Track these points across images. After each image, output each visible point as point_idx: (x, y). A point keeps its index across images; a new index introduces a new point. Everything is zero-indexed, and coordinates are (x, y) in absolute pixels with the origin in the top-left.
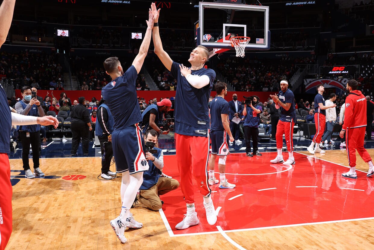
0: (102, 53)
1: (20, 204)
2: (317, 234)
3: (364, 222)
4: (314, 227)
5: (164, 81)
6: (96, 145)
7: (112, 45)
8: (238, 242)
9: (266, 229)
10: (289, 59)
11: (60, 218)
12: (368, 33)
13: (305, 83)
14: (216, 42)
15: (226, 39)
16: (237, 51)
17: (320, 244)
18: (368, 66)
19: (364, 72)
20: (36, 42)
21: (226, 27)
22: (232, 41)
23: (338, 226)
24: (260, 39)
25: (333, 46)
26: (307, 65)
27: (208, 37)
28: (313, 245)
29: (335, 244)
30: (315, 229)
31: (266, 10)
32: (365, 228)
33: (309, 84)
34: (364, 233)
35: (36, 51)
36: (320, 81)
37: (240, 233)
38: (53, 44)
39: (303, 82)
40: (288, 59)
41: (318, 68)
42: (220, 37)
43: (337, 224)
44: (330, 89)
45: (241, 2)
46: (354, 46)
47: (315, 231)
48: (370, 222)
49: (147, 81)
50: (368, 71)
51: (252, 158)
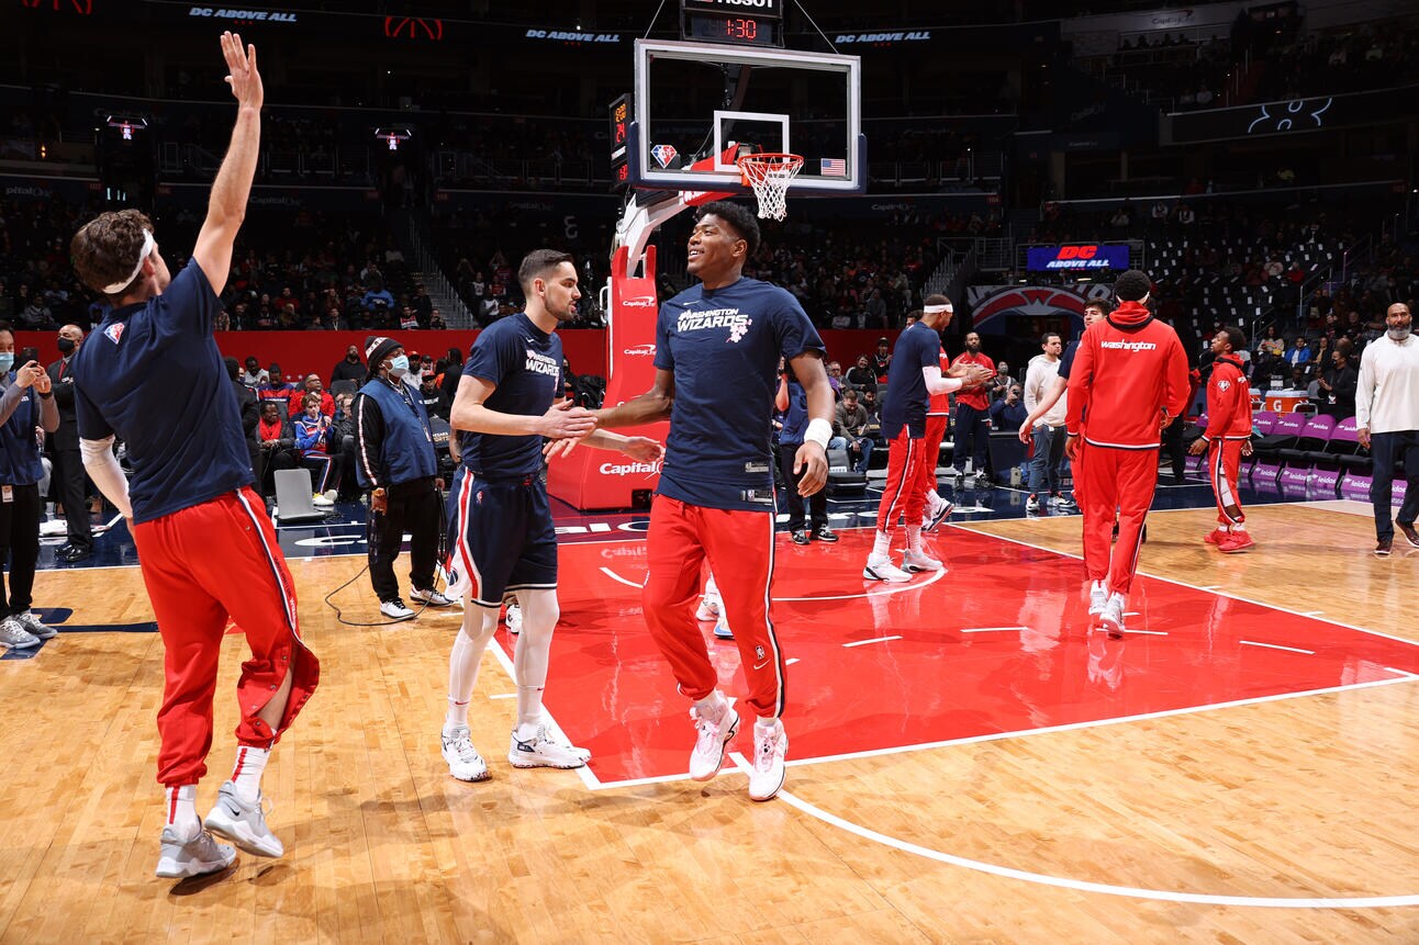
0: (271, 200)
1: (71, 716)
2: (1034, 761)
3: (1170, 721)
4: (1024, 742)
5: (496, 298)
6: (282, 517)
7: (308, 172)
8: (803, 797)
9: (882, 756)
10: (917, 220)
11: (219, 750)
12: (1166, 138)
13: (972, 301)
14: (687, 168)
15: (724, 162)
16: (763, 201)
17: (1044, 789)
18: (1170, 245)
19: (1157, 264)
20: (29, 159)
21: (724, 121)
22: (745, 169)
23: (1093, 737)
24: (833, 161)
25: (1059, 176)
26: (977, 240)
27: (664, 153)
28: (1025, 792)
29: (1089, 785)
30: (1026, 747)
31: (850, 66)
32: (1172, 738)
33: (986, 304)
34: (1169, 753)
35: (29, 191)
36: (1018, 291)
37: (805, 769)
38: (92, 169)
39: (966, 296)
40: (912, 219)
41: (1011, 249)
42: (701, 152)
43: (1091, 732)
44: (1052, 320)
45: (770, 40)
46: (1124, 178)
47: (1029, 753)
48: (1184, 722)
49: (434, 296)
50: (1168, 260)
51: (809, 548)
